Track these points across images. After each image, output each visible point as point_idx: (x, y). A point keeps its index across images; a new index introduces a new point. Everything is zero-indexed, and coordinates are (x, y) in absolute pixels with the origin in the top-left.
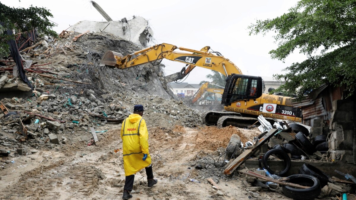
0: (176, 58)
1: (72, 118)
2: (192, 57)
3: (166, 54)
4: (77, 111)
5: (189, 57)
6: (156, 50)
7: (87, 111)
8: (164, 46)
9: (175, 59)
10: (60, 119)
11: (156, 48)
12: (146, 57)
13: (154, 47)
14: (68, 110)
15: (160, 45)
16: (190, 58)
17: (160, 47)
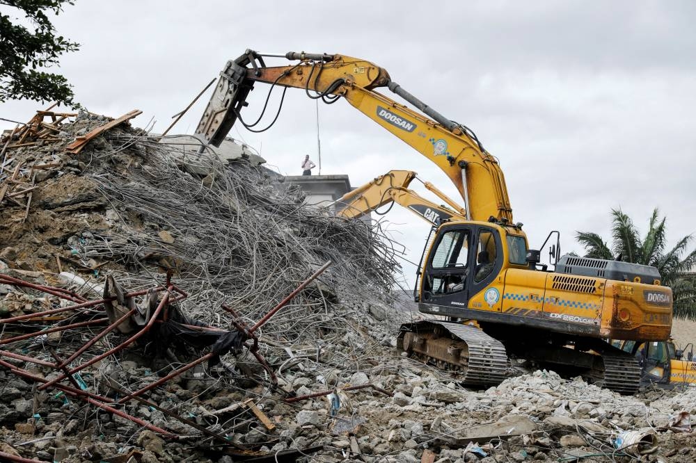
0: (412, 206)
1: (98, 451)
2: (436, 211)
3: (397, 191)
4: (111, 420)
5: (433, 209)
6: (379, 185)
7: (148, 419)
8: (393, 175)
9: (408, 207)
10: (44, 453)
11: (379, 182)
12: (363, 202)
13: (376, 180)
14: (75, 416)
15: (386, 175)
16: (433, 213)
17: (388, 179)
